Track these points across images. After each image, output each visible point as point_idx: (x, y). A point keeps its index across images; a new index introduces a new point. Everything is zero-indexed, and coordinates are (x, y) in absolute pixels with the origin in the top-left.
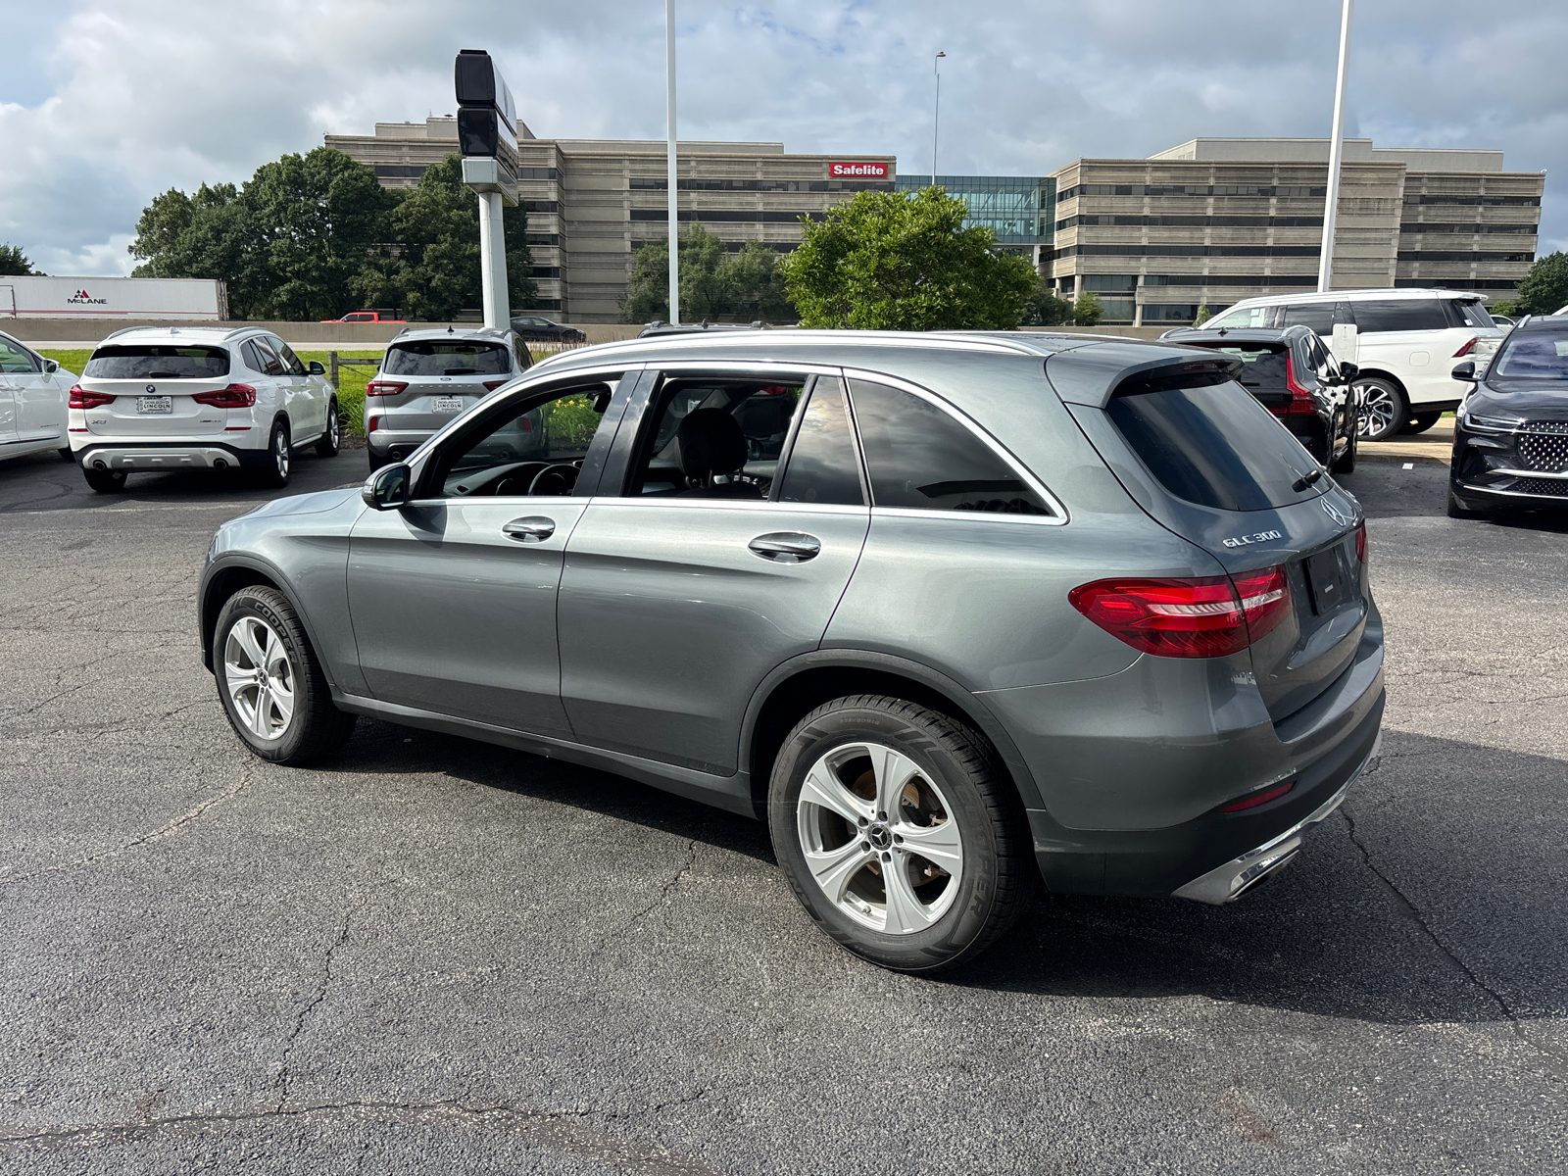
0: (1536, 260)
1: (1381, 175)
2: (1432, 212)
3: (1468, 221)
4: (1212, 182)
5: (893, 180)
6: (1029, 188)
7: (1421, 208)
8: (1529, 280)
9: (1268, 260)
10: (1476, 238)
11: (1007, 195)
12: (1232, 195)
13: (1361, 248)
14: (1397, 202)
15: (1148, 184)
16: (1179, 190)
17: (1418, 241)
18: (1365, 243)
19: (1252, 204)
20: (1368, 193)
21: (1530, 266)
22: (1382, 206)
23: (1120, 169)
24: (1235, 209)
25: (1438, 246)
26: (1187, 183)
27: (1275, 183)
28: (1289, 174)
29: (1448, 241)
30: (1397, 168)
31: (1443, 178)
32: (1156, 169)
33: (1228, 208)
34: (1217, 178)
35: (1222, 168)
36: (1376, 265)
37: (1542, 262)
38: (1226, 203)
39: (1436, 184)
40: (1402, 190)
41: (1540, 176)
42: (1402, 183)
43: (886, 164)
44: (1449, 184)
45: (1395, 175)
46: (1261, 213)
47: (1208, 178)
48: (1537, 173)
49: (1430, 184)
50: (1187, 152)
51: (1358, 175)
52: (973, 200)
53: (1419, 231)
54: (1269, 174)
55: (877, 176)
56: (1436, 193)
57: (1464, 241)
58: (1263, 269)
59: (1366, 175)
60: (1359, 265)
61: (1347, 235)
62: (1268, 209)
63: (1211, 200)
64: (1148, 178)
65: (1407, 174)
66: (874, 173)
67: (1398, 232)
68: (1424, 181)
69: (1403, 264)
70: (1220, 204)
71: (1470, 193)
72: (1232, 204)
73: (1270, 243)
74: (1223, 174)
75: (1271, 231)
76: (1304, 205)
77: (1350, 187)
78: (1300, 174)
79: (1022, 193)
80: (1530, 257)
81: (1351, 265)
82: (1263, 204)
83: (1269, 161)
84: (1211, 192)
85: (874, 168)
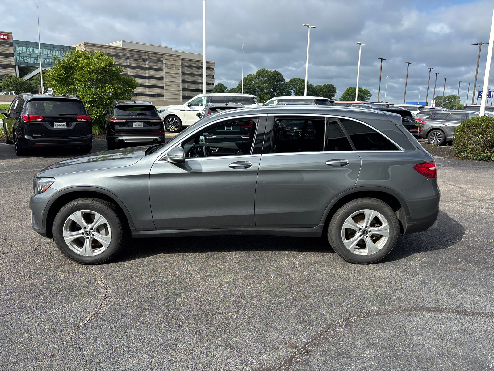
0: (215, 85)
1: (175, 58)
2: (189, 70)
3: (198, 73)
4: (128, 55)
5: (12, 41)
6: (66, 50)
7: (186, 68)
8: (214, 90)
9: (147, 80)
10: (200, 78)
11: (58, 51)
12: (135, 60)
13: (172, 79)
14: (180, 66)
15: (108, 53)
16: (118, 56)
17: (186, 78)
18: (173, 77)
19: (140, 63)
20: (172, 63)
21: (213, 87)
22: (176, 67)
23: (98, 47)
24: (136, 64)
25: (191, 79)
26: (121, 54)
27: (147, 57)
28: (150, 55)
29: (193, 78)
30: (179, 56)
31: (190, 60)
32: (110, 48)
33: (134, 63)
34: (130, 54)
35: (131, 51)
36: (176, 84)
37: (216, 85)
38: (133, 62)
39: (189, 62)
40: (181, 62)
41: (213, 62)
42: (181, 61)
43: (9, 35)
44: (192, 62)
45: (179, 58)
46: (143, 66)
47: (127, 53)
48: (213, 61)
49: (187, 62)
50: (119, 44)
51: (169, 57)
52: (45, 52)
53: (186, 75)
54: (145, 54)
55: (4, 39)
56: (189, 64)
57: (197, 78)
58: (146, 83)
59: (171, 58)
60: (172, 83)
61: (168, 74)
62: (145, 64)
63: (128, 60)
64: (108, 51)
65: (182, 58)
66: (3, 38)
67: (181, 75)
68: (186, 61)
69: (183, 84)
70: (131, 62)
71: (198, 65)
72: (134, 62)
73: (147, 75)
74: (131, 52)
75: (147, 71)
76: (155, 64)
77: (167, 60)
78: (153, 55)
79: (64, 51)
80: (213, 84)
81: (170, 83)
82: (144, 63)
83: (145, 50)
84: (128, 58)
85: (3, 36)
